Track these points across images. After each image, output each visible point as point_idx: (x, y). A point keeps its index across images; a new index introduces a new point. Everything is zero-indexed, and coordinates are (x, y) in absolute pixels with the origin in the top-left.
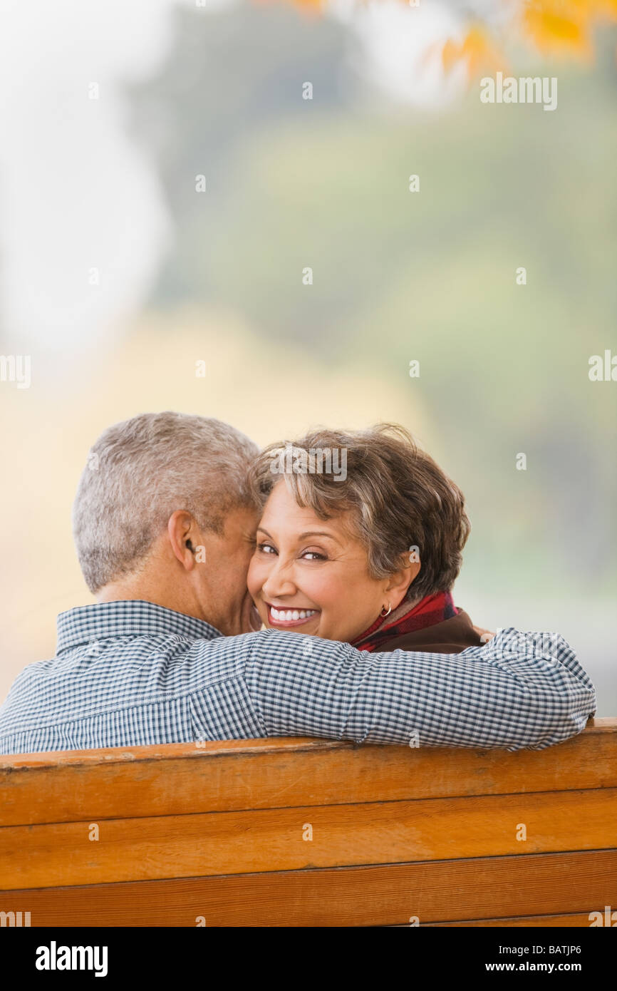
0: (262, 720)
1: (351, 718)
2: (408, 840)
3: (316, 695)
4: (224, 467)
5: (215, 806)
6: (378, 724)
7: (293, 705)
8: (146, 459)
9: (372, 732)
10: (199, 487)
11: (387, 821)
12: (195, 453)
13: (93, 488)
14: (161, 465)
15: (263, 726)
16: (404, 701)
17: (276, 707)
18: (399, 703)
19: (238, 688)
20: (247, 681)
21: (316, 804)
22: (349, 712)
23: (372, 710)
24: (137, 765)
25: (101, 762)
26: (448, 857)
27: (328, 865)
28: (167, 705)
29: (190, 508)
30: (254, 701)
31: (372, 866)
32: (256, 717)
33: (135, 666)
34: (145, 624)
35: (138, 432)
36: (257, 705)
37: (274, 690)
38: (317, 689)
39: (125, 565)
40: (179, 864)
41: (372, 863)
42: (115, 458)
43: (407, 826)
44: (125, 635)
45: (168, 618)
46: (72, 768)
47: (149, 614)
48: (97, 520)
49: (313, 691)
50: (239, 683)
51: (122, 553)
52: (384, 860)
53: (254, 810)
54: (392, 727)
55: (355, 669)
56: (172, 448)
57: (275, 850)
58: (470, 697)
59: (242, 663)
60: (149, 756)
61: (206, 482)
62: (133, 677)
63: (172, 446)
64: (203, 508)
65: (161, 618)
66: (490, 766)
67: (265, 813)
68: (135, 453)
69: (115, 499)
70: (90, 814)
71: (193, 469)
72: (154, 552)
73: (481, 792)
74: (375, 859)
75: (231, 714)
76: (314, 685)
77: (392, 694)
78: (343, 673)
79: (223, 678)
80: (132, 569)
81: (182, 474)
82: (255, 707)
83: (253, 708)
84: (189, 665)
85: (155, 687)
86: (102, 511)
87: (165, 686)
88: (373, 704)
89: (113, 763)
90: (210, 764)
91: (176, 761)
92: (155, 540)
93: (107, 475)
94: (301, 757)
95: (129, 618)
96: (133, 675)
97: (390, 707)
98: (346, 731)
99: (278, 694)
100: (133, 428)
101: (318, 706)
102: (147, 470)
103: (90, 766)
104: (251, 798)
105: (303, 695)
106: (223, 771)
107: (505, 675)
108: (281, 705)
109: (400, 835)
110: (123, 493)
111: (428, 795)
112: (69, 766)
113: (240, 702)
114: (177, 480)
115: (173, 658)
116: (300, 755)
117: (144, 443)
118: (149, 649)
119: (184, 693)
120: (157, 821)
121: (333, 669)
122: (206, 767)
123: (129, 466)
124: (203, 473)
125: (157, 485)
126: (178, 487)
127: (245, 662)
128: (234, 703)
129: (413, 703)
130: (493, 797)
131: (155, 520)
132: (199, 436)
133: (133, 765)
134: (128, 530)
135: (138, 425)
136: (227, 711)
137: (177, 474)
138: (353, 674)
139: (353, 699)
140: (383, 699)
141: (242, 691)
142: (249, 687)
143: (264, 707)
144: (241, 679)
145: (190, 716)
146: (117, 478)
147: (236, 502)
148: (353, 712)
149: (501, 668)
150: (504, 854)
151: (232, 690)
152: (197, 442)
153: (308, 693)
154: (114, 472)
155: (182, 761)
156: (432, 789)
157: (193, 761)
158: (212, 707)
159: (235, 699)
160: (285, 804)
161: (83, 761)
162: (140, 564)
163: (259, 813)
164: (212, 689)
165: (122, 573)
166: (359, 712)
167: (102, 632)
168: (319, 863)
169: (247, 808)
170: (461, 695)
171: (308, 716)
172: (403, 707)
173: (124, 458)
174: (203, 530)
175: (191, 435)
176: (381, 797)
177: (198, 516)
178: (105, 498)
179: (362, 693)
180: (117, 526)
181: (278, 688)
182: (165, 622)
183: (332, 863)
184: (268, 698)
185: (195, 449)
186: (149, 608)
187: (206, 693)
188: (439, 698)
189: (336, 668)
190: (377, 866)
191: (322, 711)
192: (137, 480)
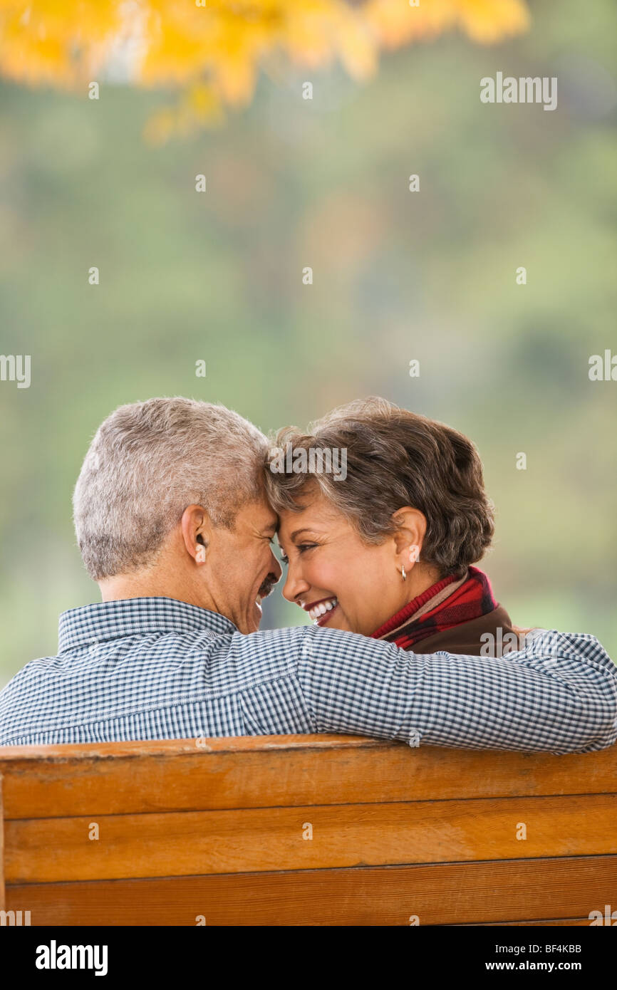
0: (313, 719)
1: (406, 722)
2: (453, 840)
3: (370, 698)
4: (238, 462)
5: (280, 800)
6: (433, 729)
7: (346, 707)
8: (162, 449)
9: (426, 736)
10: (215, 482)
11: (436, 820)
12: (211, 447)
13: (105, 473)
14: (178, 457)
15: (314, 724)
16: (460, 706)
17: (330, 708)
18: (455, 708)
19: (291, 687)
20: (301, 680)
21: (373, 801)
22: (405, 716)
23: (428, 715)
24: (214, 757)
25: (181, 753)
26: (488, 858)
27: (379, 864)
28: (216, 703)
29: (203, 502)
30: (308, 700)
31: (418, 866)
32: (308, 716)
33: (173, 664)
34: (169, 621)
35: (154, 421)
36: (310, 704)
37: (328, 691)
38: (372, 692)
39: (137, 557)
40: (243, 859)
41: (419, 862)
42: (129, 446)
43: (453, 826)
44: (150, 632)
45: (191, 614)
46: (153, 759)
47: (173, 610)
48: (109, 507)
49: (367, 693)
50: (292, 682)
51: (134, 545)
52: (429, 860)
53: (316, 805)
54: (446, 732)
55: (408, 673)
56: (189, 440)
57: (333, 847)
58: (524, 705)
59: (294, 661)
60: (225, 748)
61: (221, 477)
62: (174, 675)
63: (188, 438)
64: (216, 504)
65: (184, 615)
66: (534, 768)
67: (325, 809)
68: (150, 443)
69: (128, 489)
70: (165, 806)
71: (209, 463)
72: (166, 546)
73: (523, 793)
74: (422, 858)
75: (284, 712)
76: (368, 687)
77: (448, 700)
78: (396, 675)
79: (275, 676)
80: (144, 563)
81: (198, 467)
82: (309, 706)
83: (306, 708)
84: (234, 662)
85: (200, 685)
86: (114, 498)
87: (211, 683)
88: (429, 709)
89: (191, 755)
90: (281, 758)
91: (250, 754)
92: (168, 532)
93: (121, 462)
94: (363, 753)
95: (153, 615)
96: (173, 673)
97: (446, 712)
98: (399, 734)
99: (331, 695)
100: (148, 416)
101: (372, 709)
102: (163, 461)
103: (170, 756)
104: (314, 793)
105: (357, 697)
106: (292, 765)
107: (556, 683)
108: (334, 706)
109: (446, 835)
110: (137, 483)
111: (475, 795)
112: (151, 756)
113: (293, 701)
114: (192, 473)
115: (213, 654)
116: (362, 752)
117: (160, 432)
118: (183, 646)
119: (234, 691)
120: (228, 814)
121: (386, 672)
122: (276, 761)
123: (145, 455)
124: (218, 468)
125: (172, 477)
126: (193, 481)
127: (297, 660)
128: (287, 702)
129: (468, 709)
130: (534, 798)
131: (169, 513)
132: (215, 429)
133: (209, 757)
134: (140, 521)
135: (153, 413)
136: (280, 709)
137: (193, 467)
138: (407, 677)
139: (409, 703)
140: (439, 704)
141: (295, 689)
142: (302, 686)
143: (317, 707)
144: (294, 677)
145: (242, 714)
146: (132, 466)
147: (248, 498)
148: (408, 716)
149: (550, 675)
150: (539, 856)
151: (285, 689)
152: (214, 435)
153: (362, 695)
154: (129, 460)
155: (255, 754)
156: (480, 789)
157: (265, 754)
158: (264, 706)
159: (288, 698)
160: (344, 800)
161: (164, 751)
162: (153, 557)
163: (320, 809)
164: (264, 688)
165: (133, 567)
166: (415, 716)
167: (125, 629)
168: (371, 861)
169: (310, 803)
170: (515, 702)
171: (362, 719)
172: (459, 713)
173: (140, 446)
174: (215, 525)
175: (207, 428)
176: (433, 795)
177: (212, 511)
178: (118, 486)
179: (418, 697)
180: (130, 517)
181: (332, 688)
182: (188, 618)
183: (382, 862)
184: (322, 699)
185: (211, 442)
186: (172, 605)
187: (258, 691)
188: (494, 705)
189: (389, 670)
190: (422, 865)
191: (376, 714)
192: (153, 471)
